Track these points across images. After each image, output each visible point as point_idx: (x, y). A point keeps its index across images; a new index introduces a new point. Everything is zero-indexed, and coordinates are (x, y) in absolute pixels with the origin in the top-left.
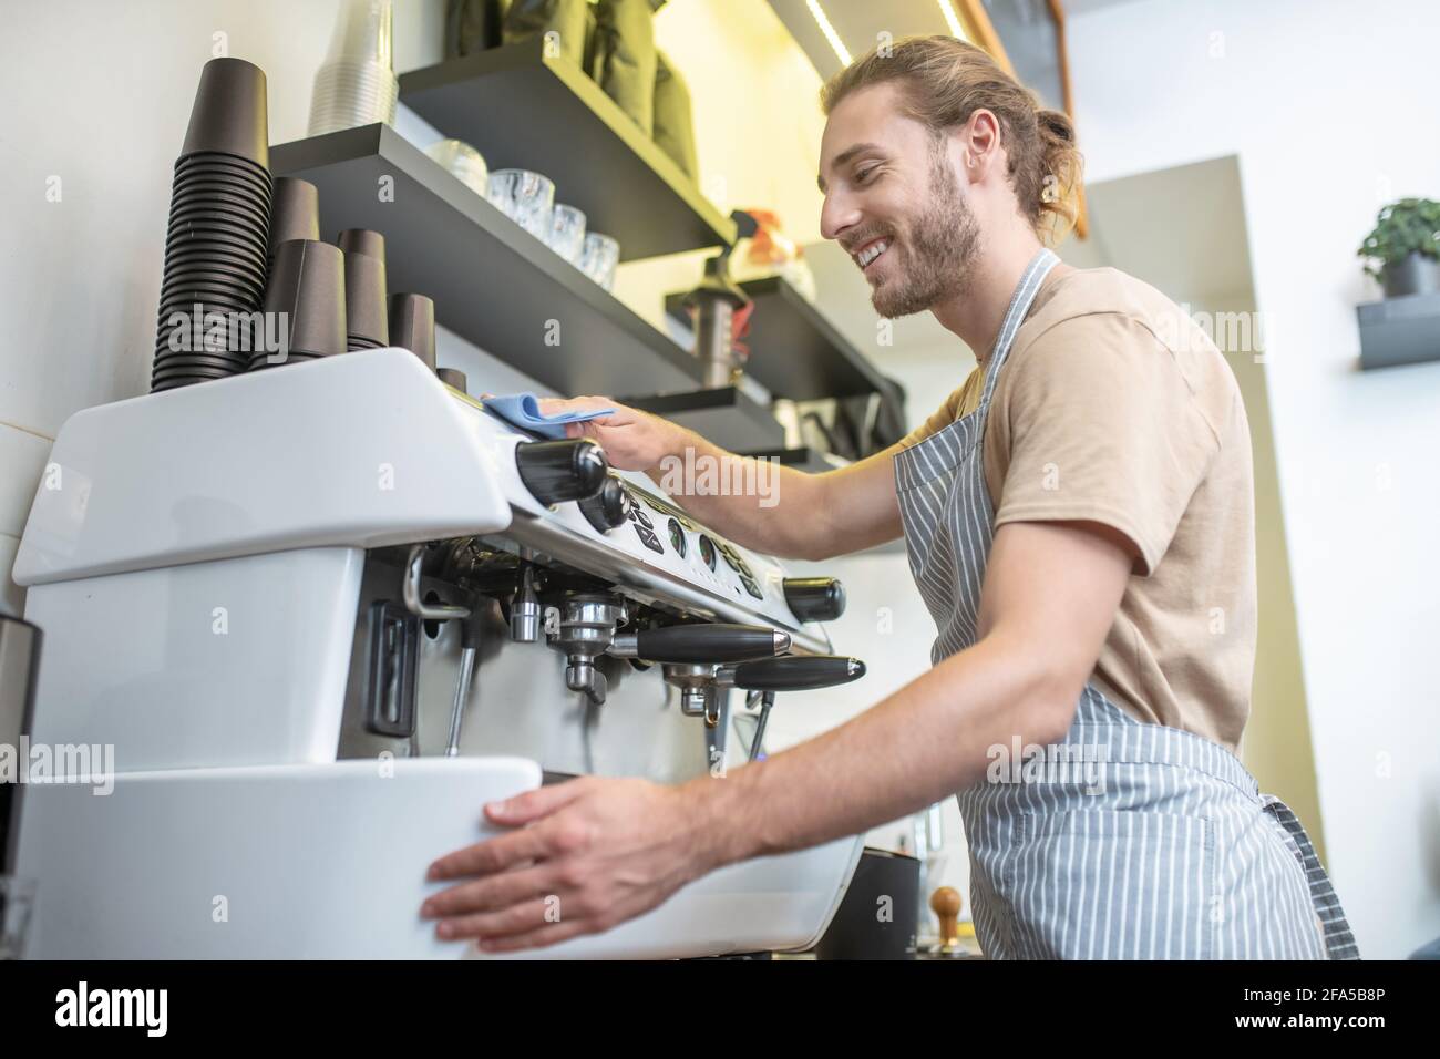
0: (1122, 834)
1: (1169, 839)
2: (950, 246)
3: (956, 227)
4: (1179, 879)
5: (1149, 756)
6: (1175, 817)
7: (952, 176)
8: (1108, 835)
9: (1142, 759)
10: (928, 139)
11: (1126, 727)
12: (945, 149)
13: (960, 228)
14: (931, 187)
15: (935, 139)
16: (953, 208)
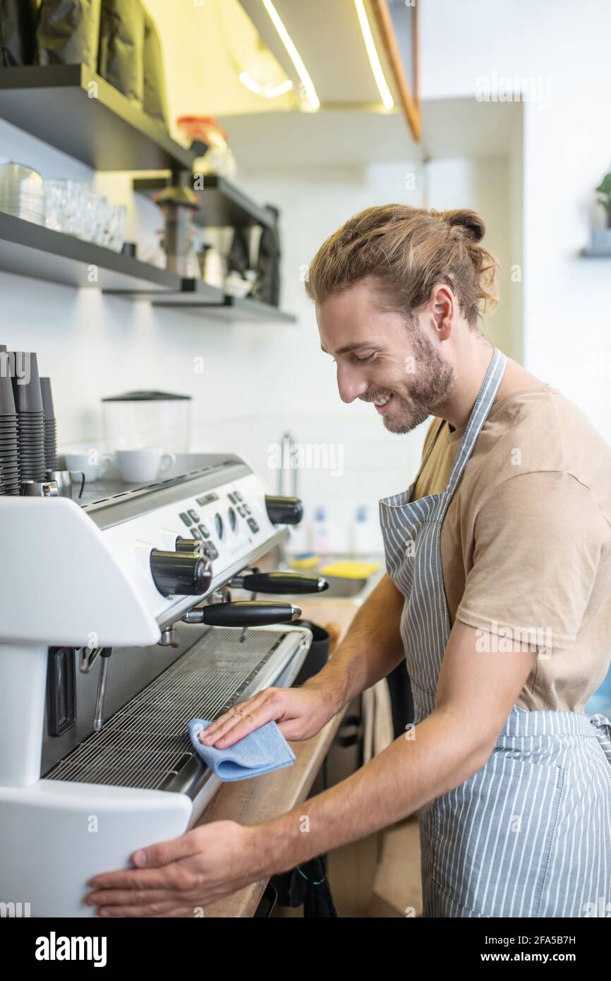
0: (507, 774)
1: (536, 780)
2: (436, 390)
3: (438, 377)
4: (537, 807)
5: (533, 732)
6: (542, 766)
7: (428, 343)
8: (499, 772)
9: (528, 733)
10: (405, 322)
11: (518, 714)
12: (418, 324)
13: (441, 376)
14: (416, 359)
15: (409, 320)
16: (433, 365)
